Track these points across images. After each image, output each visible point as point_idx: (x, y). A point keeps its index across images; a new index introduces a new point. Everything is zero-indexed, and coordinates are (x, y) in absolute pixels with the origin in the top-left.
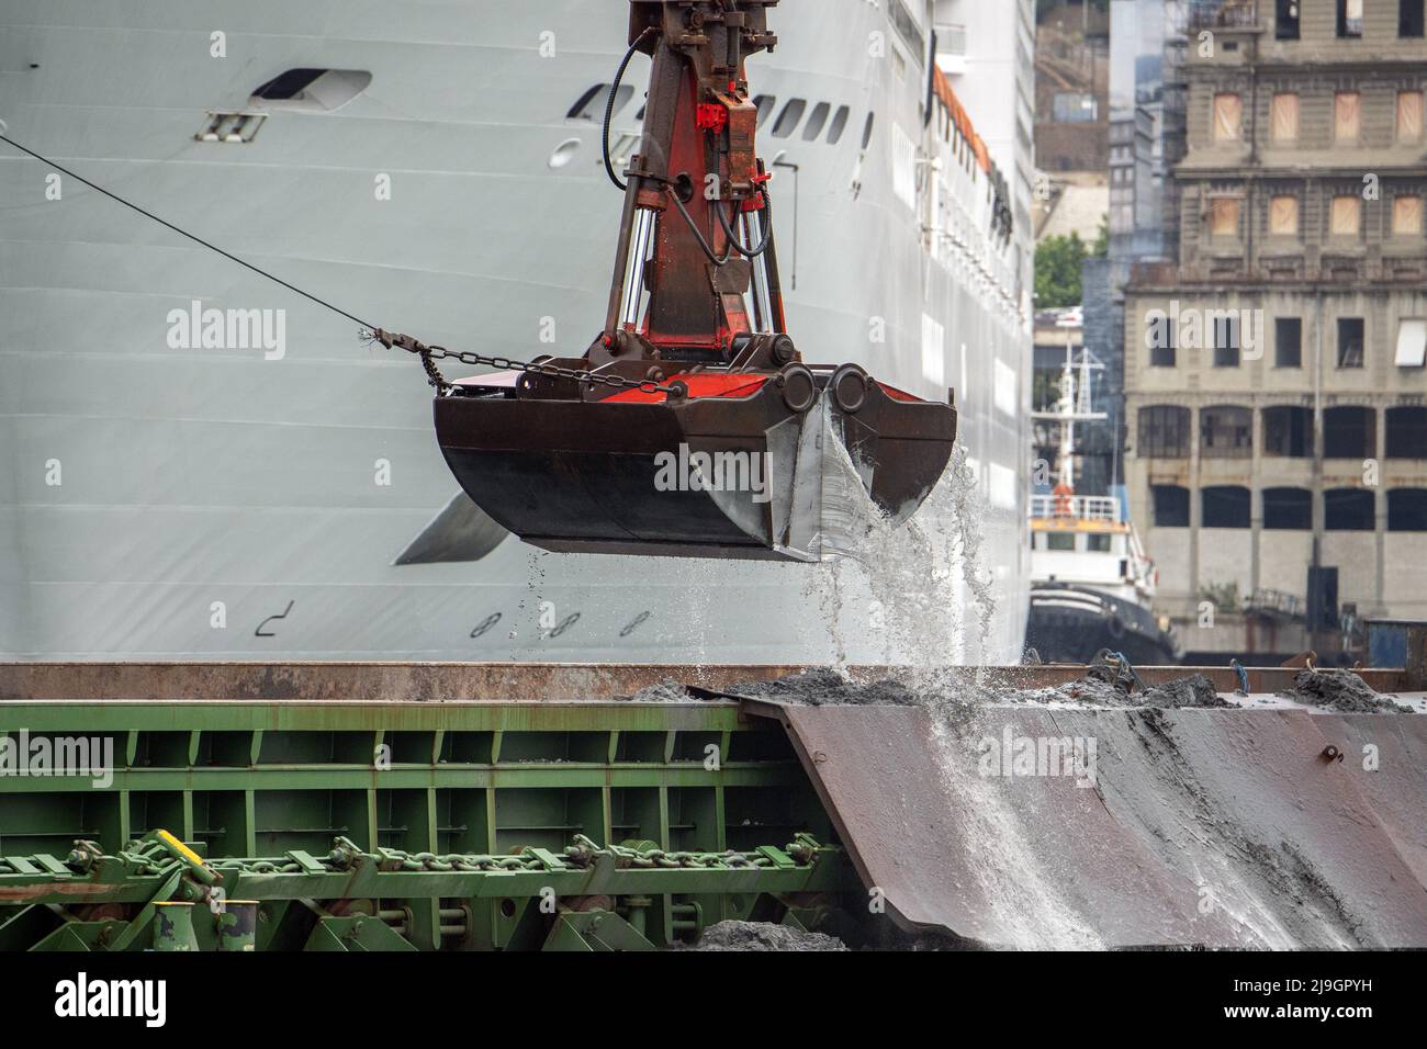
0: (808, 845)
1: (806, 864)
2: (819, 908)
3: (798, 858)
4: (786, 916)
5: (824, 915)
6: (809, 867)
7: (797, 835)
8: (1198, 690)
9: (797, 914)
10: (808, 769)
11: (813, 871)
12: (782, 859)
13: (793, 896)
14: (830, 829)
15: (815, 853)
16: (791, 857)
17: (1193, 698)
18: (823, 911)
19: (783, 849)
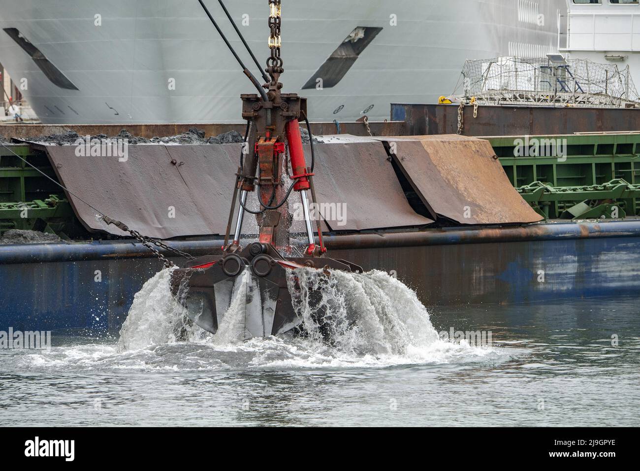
0: (54, 200)
1: (53, 207)
2: (61, 223)
3: (50, 204)
4: (47, 227)
5: (63, 226)
6: (55, 208)
7: (50, 195)
8: (234, 137)
9: (51, 226)
10: (55, 169)
11: (57, 209)
12: (42, 205)
13: (50, 219)
14: (62, 193)
15: (57, 203)
16: (47, 204)
17: (231, 139)
18: (63, 224)
19: (43, 201)
